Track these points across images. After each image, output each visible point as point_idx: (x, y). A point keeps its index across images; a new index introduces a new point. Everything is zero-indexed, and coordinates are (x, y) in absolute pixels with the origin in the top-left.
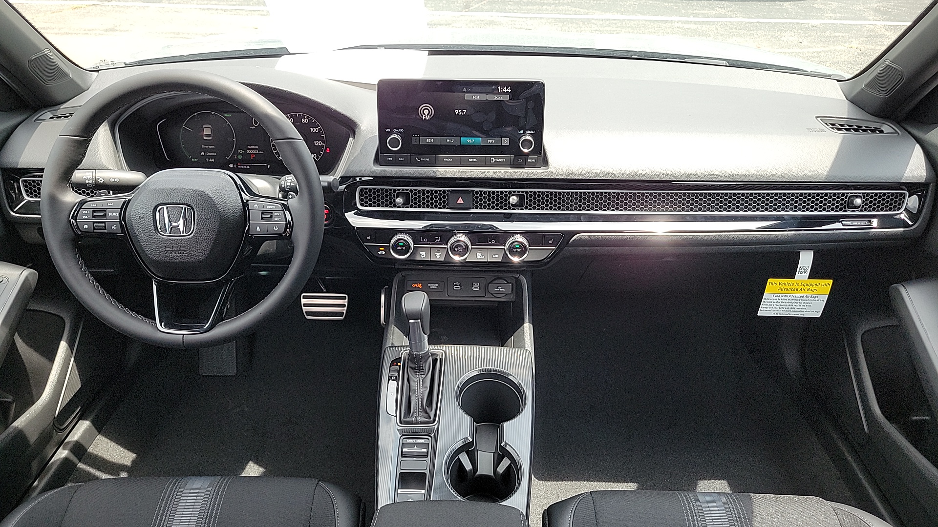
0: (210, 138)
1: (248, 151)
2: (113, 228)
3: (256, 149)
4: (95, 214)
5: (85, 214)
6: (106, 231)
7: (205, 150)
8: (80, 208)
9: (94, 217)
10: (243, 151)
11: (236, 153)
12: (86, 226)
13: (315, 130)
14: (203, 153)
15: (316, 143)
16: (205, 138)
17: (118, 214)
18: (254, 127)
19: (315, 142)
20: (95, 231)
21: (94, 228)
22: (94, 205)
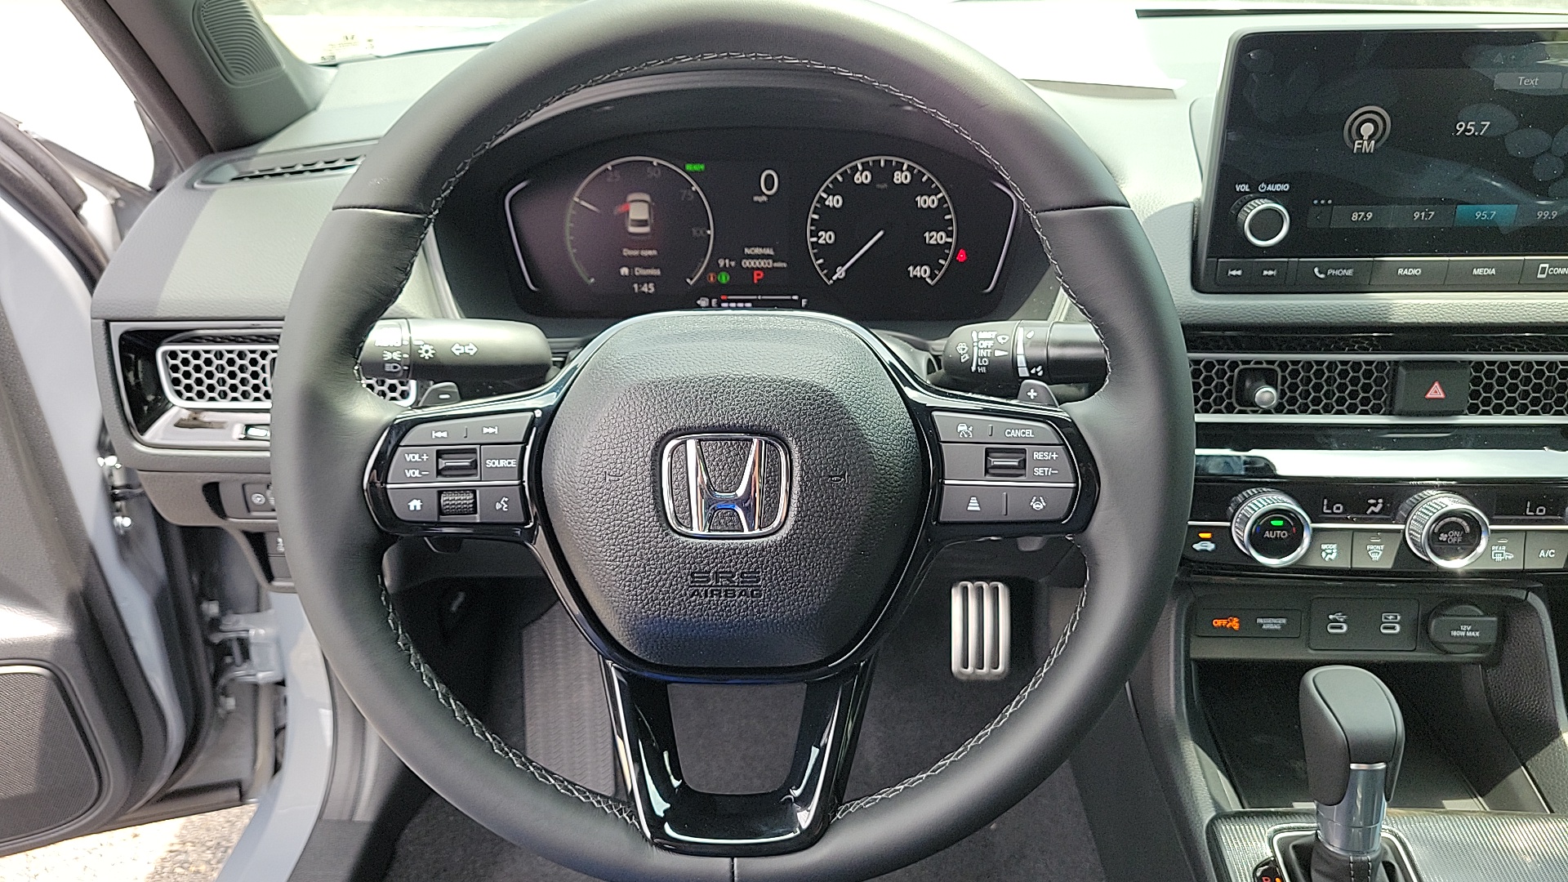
0: (646, 230)
1: (746, 263)
2: (498, 506)
3: (768, 257)
4: (443, 463)
5: (413, 465)
6: (477, 518)
7: (632, 262)
8: (397, 445)
9: (439, 473)
10: (733, 264)
11: (713, 267)
12: (415, 504)
13: (929, 202)
14: (625, 271)
15: (931, 238)
16: (632, 229)
17: (514, 463)
18: (764, 198)
19: (927, 234)
20: (444, 519)
21: (441, 512)
22: (439, 434)
